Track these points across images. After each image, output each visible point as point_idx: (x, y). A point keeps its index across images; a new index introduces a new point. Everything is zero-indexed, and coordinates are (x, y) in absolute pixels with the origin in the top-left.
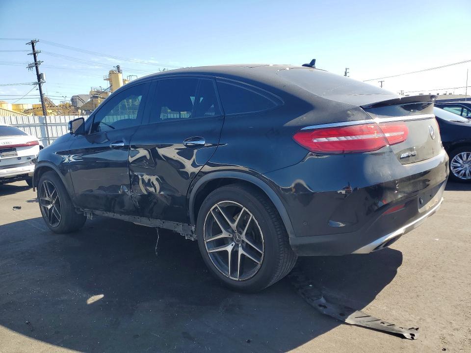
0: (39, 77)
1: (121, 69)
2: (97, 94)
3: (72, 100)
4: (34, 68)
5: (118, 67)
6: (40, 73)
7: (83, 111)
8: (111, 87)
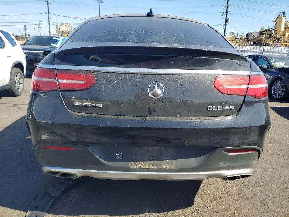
0: (226, 20)
1: (285, 14)
2: (264, 32)
3: (247, 35)
4: (225, 15)
5: (284, 13)
6: (227, 19)
7: (252, 43)
8: (275, 27)
